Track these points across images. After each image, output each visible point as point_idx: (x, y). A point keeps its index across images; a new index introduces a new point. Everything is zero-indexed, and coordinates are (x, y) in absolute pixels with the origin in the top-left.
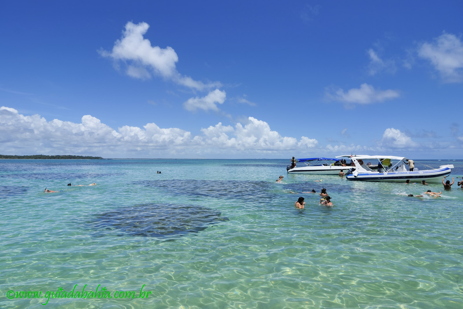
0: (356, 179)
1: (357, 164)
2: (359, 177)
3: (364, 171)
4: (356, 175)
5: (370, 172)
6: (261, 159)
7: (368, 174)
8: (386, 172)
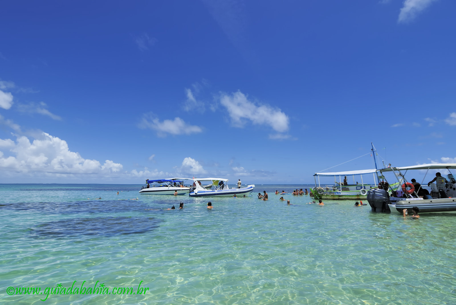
0: (196, 196)
1: (197, 184)
2: (198, 194)
3: (202, 189)
4: (196, 193)
5: (206, 190)
6: (49, 183)
7: (204, 192)
8: (216, 190)
